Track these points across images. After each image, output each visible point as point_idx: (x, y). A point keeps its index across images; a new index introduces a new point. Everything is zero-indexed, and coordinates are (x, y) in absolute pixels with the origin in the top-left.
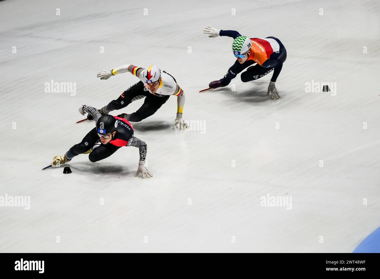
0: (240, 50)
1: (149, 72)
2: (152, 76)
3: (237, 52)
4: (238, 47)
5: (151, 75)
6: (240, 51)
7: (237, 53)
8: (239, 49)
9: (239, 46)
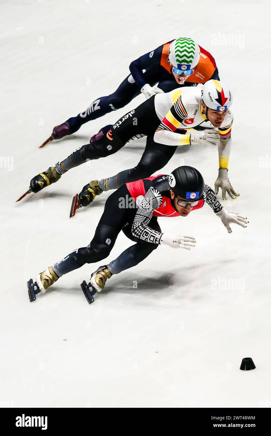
0: (191, 61)
1: (220, 91)
2: (227, 99)
3: (186, 65)
4: (188, 57)
5: (225, 97)
6: (190, 64)
7: (184, 68)
8: (189, 60)
9: (189, 55)
